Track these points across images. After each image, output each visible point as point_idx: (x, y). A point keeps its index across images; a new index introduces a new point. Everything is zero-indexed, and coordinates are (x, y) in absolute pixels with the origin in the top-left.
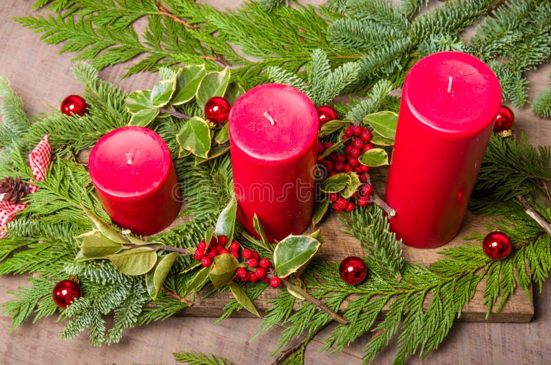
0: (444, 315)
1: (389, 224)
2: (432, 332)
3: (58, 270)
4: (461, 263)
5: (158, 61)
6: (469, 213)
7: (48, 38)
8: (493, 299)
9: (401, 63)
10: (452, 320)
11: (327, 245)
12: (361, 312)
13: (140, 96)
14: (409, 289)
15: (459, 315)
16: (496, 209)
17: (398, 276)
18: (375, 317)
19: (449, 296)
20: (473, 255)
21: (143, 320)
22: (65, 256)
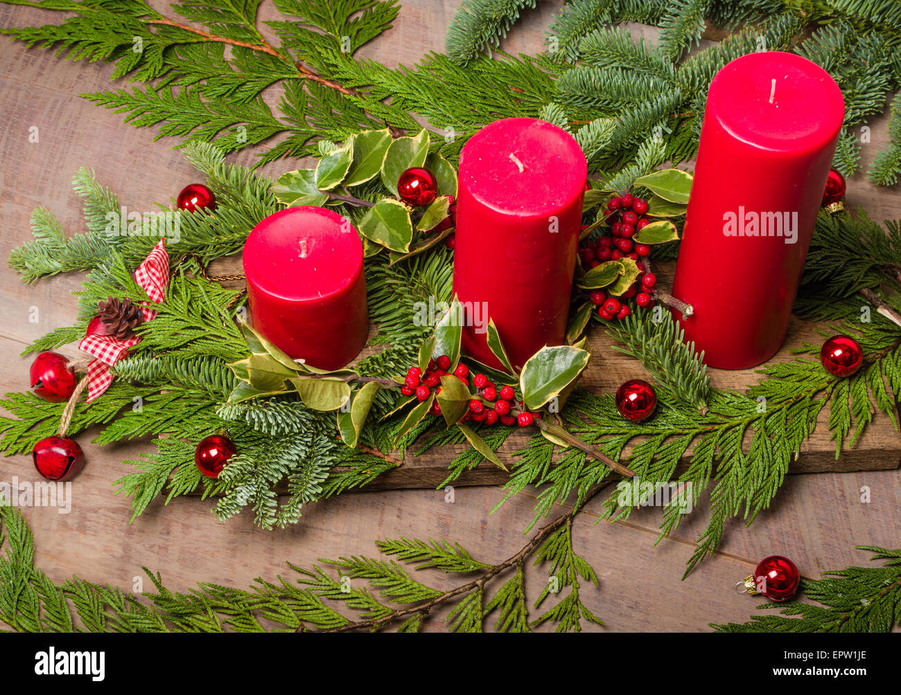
0: (775, 457)
1: (683, 331)
2: (760, 481)
3: (196, 427)
4: (791, 385)
5: (306, 141)
6: (794, 319)
7: (136, 119)
8: (843, 431)
9: (668, 125)
10: (786, 463)
11: (592, 374)
12: (653, 461)
13: (296, 178)
14: (720, 424)
15: (797, 456)
16: (834, 311)
17: (702, 406)
18: (674, 466)
19: (779, 431)
20: (808, 373)
21: (329, 491)
22: (203, 408)
